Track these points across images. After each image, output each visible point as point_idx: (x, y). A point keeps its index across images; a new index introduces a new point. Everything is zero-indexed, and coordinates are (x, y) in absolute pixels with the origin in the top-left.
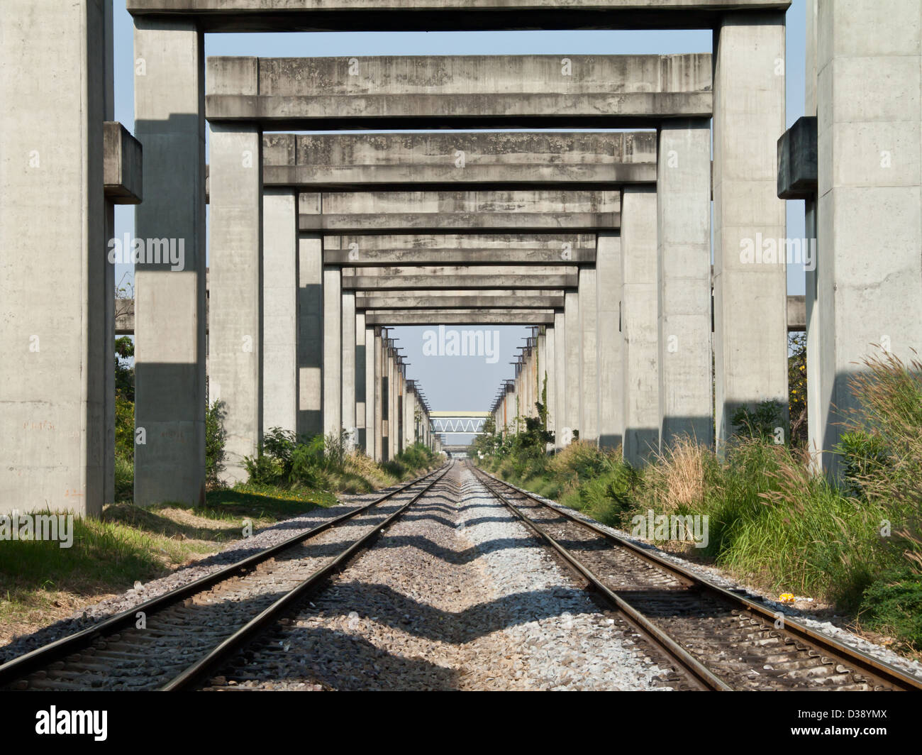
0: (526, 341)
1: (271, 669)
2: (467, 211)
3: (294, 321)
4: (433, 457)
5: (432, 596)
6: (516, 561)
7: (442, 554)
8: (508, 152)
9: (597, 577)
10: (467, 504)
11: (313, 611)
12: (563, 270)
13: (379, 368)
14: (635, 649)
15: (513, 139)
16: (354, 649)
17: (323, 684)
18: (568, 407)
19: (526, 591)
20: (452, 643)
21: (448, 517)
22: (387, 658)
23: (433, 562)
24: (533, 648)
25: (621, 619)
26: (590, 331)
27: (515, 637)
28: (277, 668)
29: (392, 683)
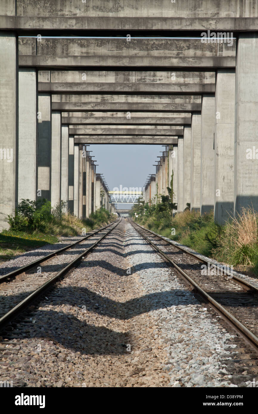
0: (162, 153)
1: (26, 333)
2: (131, 82)
3: (35, 142)
4: (110, 217)
5: (110, 294)
6: (155, 275)
7: (115, 271)
8: (154, 50)
9: (198, 285)
10: (129, 243)
11: (47, 301)
12: (183, 115)
13: (81, 167)
14: (217, 324)
15: (157, 43)
16: (69, 322)
17: (54, 341)
18: (185, 190)
19: (160, 291)
20: (121, 319)
21: (119, 250)
22: (87, 327)
23: (111, 275)
24: (164, 322)
25: (211, 308)
26: (197, 149)
27: (154, 316)
28: (29, 332)
29: (89, 340)
